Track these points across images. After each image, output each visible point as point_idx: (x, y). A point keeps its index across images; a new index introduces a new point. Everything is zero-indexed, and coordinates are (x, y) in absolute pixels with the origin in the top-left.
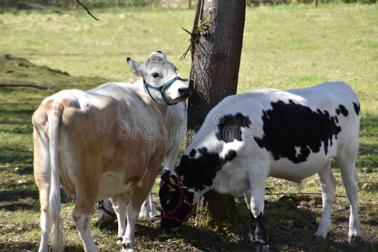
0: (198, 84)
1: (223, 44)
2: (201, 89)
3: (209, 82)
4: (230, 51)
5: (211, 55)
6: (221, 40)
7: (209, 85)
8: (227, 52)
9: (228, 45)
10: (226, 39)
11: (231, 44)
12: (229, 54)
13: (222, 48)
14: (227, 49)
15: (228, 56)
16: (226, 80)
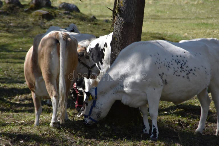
0: (116, 40)
1: (130, 16)
2: (118, 44)
3: (122, 39)
4: (135, 21)
5: (123, 23)
6: (129, 14)
7: (122, 41)
8: (133, 21)
9: (134, 17)
10: (132, 14)
11: (135, 17)
12: (134, 22)
13: (130, 19)
14: (133, 20)
15: (134, 24)
16: (133, 38)
